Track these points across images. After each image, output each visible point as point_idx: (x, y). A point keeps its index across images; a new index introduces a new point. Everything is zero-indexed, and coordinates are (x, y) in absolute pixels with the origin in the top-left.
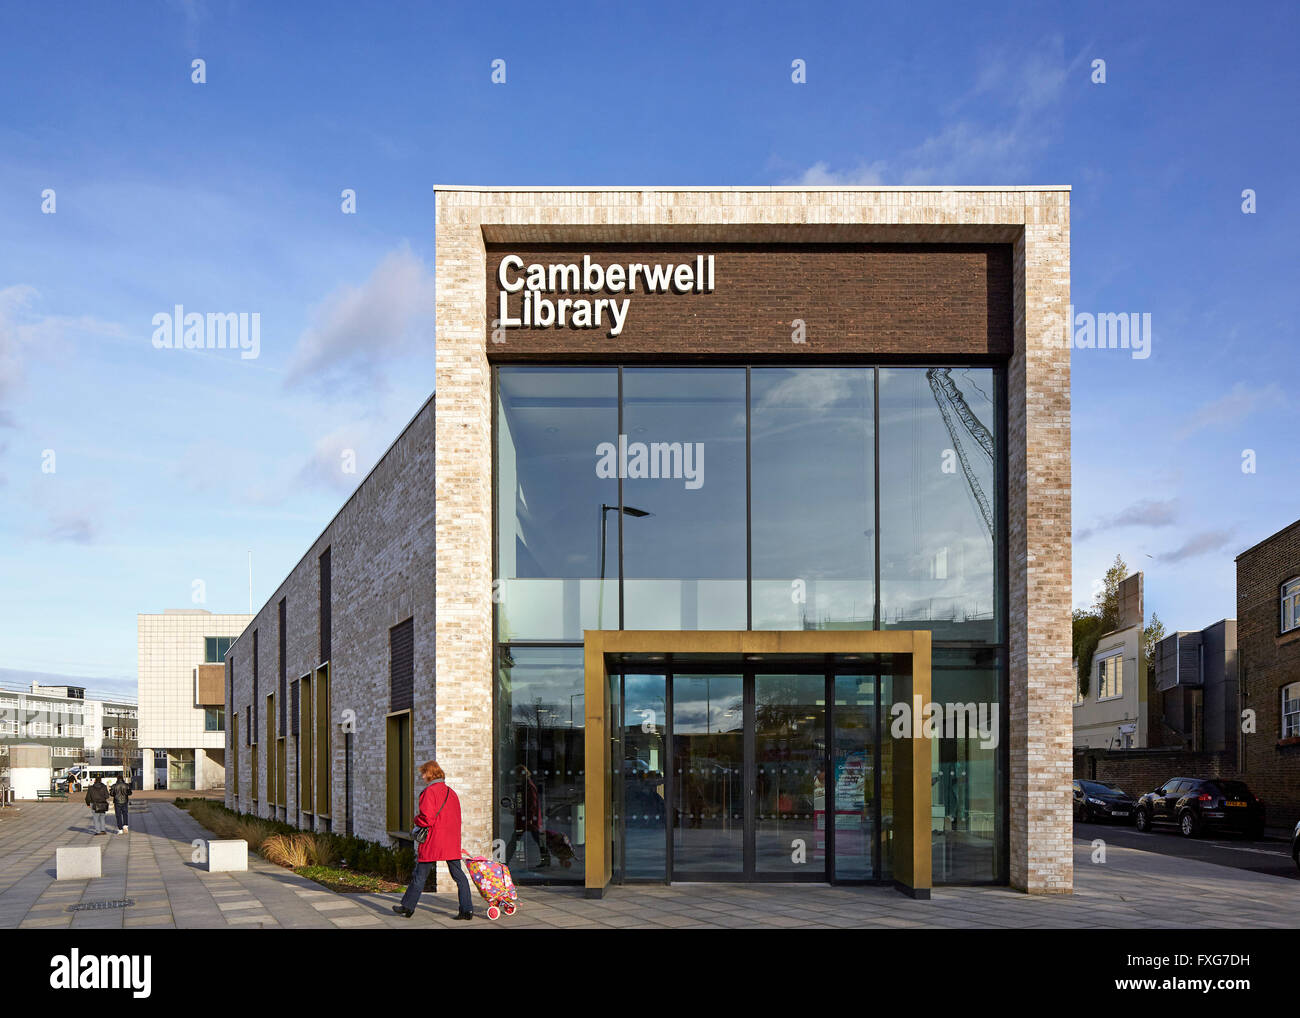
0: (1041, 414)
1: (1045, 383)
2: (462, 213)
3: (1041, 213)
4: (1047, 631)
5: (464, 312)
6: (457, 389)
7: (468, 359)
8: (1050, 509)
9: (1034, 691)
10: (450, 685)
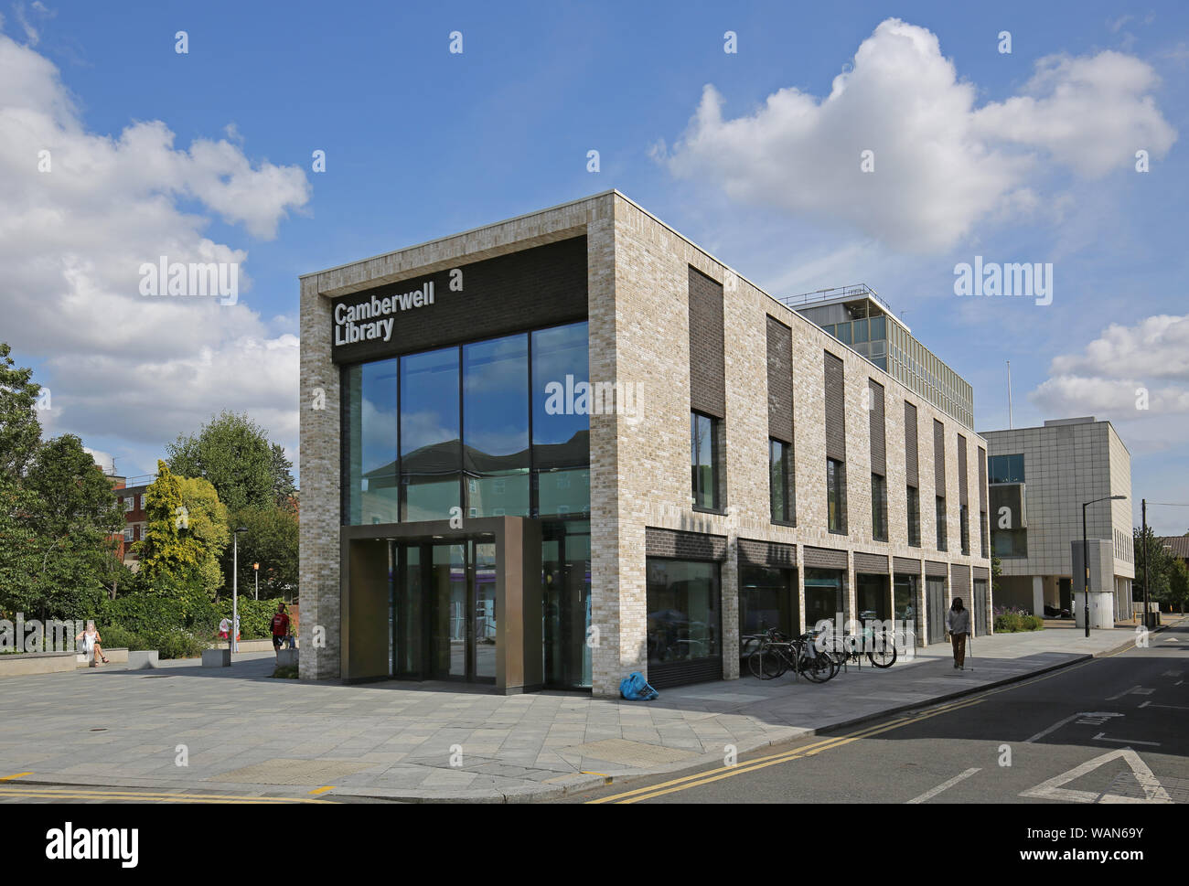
0: (598, 355)
1: (599, 332)
2: (310, 288)
3: (597, 213)
4: (602, 508)
7: (313, 372)
8: (603, 421)
9: (595, 552)
10: (305, 559)
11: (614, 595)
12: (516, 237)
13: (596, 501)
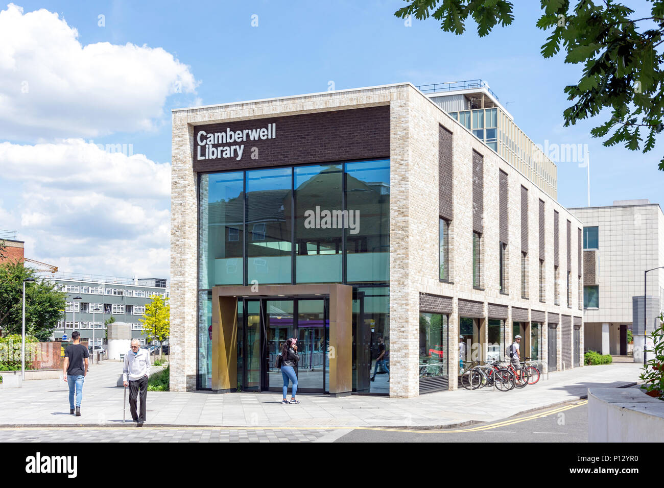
0: (396, 184)
1: (398, 170)
2: (181, 119)
3: (397, 96)
4: (398, 281)
5: (181, 158)
6: (178, 190)
8: (400, 226)
9: (392, 308)
10: (175, 308)
11: (404, 334)
12: (340, 103)
13: (394, 276)
